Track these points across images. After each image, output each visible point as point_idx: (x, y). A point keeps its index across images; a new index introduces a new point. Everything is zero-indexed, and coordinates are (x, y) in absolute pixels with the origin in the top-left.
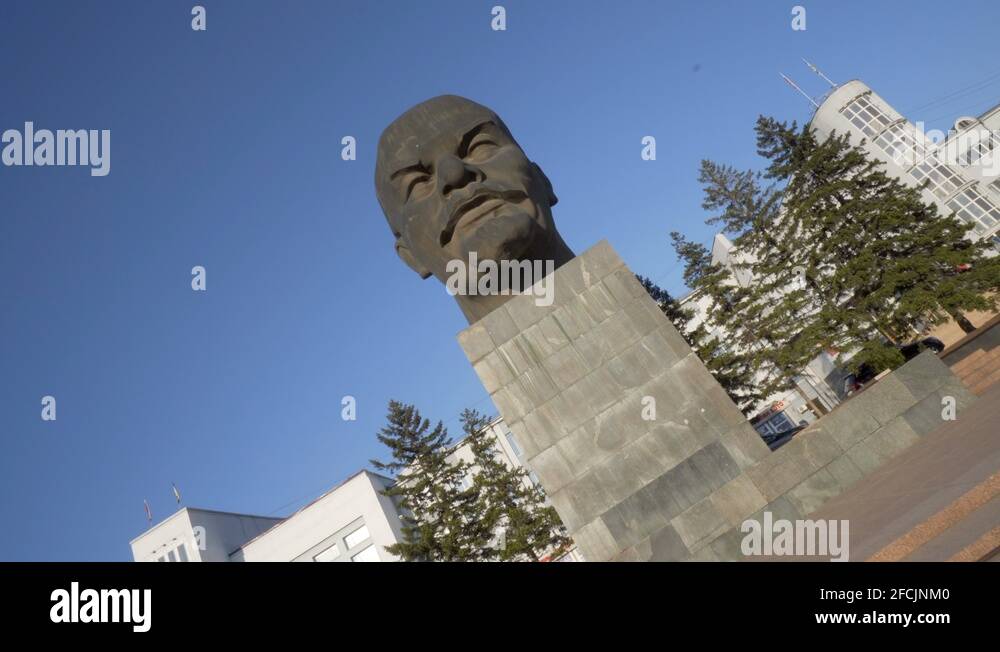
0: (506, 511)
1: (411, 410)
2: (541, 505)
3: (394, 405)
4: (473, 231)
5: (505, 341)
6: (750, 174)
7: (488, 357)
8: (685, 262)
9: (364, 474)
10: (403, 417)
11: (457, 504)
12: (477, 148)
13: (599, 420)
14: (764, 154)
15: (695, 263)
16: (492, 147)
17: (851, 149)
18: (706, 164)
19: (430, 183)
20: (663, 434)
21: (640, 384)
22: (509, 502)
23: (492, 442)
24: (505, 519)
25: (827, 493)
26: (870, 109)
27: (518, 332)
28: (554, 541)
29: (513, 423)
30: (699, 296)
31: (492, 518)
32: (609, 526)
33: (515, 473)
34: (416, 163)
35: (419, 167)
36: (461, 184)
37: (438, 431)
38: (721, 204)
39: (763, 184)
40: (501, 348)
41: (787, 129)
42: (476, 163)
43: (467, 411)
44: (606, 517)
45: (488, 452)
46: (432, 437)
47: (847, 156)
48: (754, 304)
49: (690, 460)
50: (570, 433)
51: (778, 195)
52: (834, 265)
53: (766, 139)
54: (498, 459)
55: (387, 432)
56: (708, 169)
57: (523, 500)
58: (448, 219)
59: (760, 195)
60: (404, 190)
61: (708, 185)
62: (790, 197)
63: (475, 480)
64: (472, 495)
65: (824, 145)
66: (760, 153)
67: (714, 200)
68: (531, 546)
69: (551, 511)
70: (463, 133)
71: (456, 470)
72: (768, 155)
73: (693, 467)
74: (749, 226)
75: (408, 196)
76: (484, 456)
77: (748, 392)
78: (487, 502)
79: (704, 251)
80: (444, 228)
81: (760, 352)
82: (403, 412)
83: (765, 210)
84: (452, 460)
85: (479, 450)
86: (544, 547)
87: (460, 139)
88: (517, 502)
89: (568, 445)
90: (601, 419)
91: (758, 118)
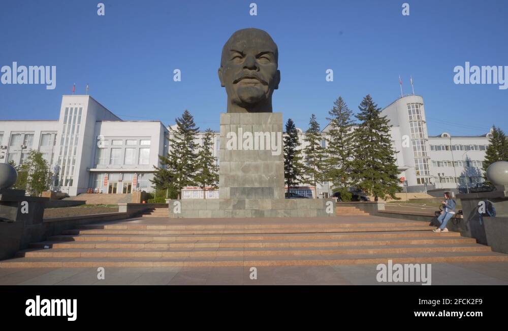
0: (204, 168)
1: (191, 117)
2: (215, 172)
3: (187, 112)
4: (245, 86)
5: (234, 124)
6: (351, 112)
7: (226, 126)
8: (310, 126)
9: (159, 123)
10: (187, 117)
11: (190, 156)
12: (263, 59)
13: (246, 163)
14: (360, 108)
15: (313, 129)
16: (268, 61)
17: (386, 126)
18: (340, 98)
19: (242, 60)
20: (261, 177)
21: (263, 160)
22: (206, 165)
23: (212, 144)
24: (202, 170)
25: (286, 215)
26: (417, 110)
27: (240, 124)
28: (213, 185)
29: (222, 149)
30: (306, 140)
31: (198, 167)
32: (231, 192)
33: (213, 158)
34: (241, 51)
35: (241, 53)
36: (250, 69)
37: (196, 130)
38: (335, 115)
39: (352, 118)
40: (232, 125)
41: (374, 105)
42: (260, 63)
43: (209, 129)
44: (231, 189)
45: (208, 146)
46: (194, 130)
47: (383, 127)
48: (321, 154)
49: (263, 188)
50: (236, 161)
51: (355, 124)
52: (355, 158)
53: (365, 103)
54: (210, 150)
55: (179, 119)
56: (340, 101)
57: (210, 167)
58: (240, 77)
59: (349, 121)
60: (232, 57)
61: (335, 106)
62: (358, 128)
63: (199, 152)
64: (196, 156)
65: (381, 118)
66: (359, 107)
67: (334, 112)
68: (205, 182)
69: (217, 176)
70: (262, 51)
71: (195, 146)
72: (361, 110)
73: (263, 191)
74: (338, 128)
75: (232, 60)
76: (207, 147)
77: (300, 179)
78: (199, 161)
79: (319, 127)
80: (237, 79)
81: (313, 169)
82: (188, 116)
83: (346, 127)
84: (196, 142)
85: (206, 144)
86: (209, 185)
87: (259, 53)
88: (208, 167)
89: (233, 164)
90: (247, 163)
91: (367, 95)
